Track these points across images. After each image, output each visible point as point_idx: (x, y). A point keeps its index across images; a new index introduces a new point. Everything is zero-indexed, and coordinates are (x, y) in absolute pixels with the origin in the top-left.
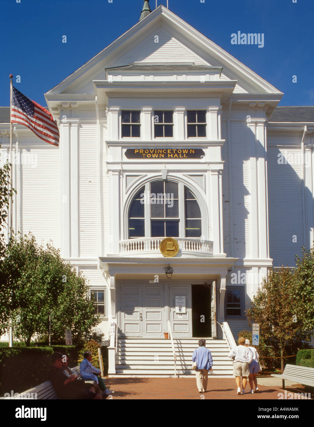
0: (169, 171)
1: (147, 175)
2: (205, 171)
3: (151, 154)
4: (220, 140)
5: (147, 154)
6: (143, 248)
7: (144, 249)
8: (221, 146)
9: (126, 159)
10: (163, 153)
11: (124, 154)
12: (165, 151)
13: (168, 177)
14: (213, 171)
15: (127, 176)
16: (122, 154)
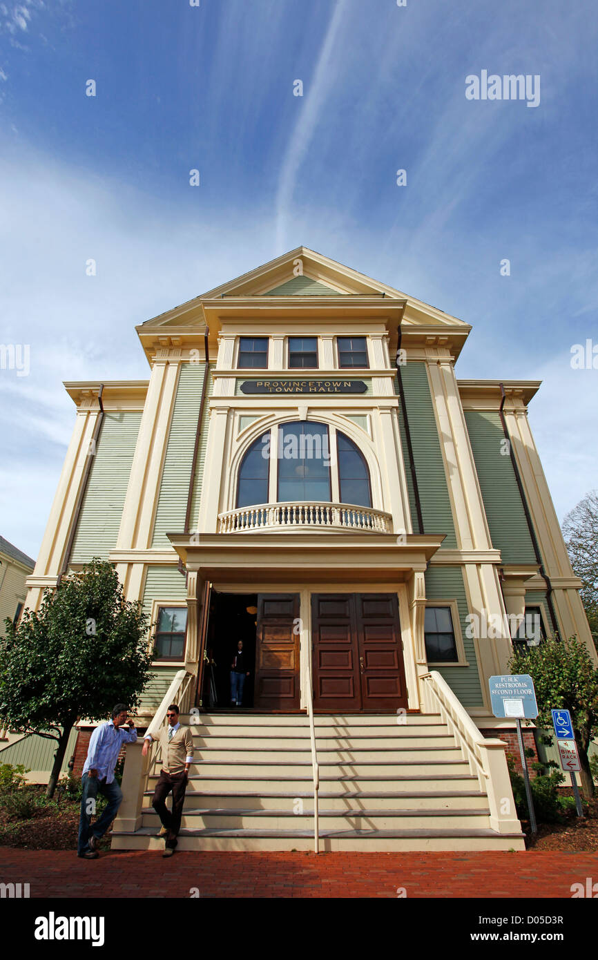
0: (310, 409)
1: (273, 415)
2: (371, 408)
3: (283, 388)
4: (389, 368)
5: (275, 388)
6: (265, 522)
7: (267, 524)
8: (392, 377)
9: (240, 394)
10: (302, 386)
11: (239, 388)
12: (304, 384)
13: (309, 417)
14: (382, 408)
15: (241, 416)
16: (236, 388)
